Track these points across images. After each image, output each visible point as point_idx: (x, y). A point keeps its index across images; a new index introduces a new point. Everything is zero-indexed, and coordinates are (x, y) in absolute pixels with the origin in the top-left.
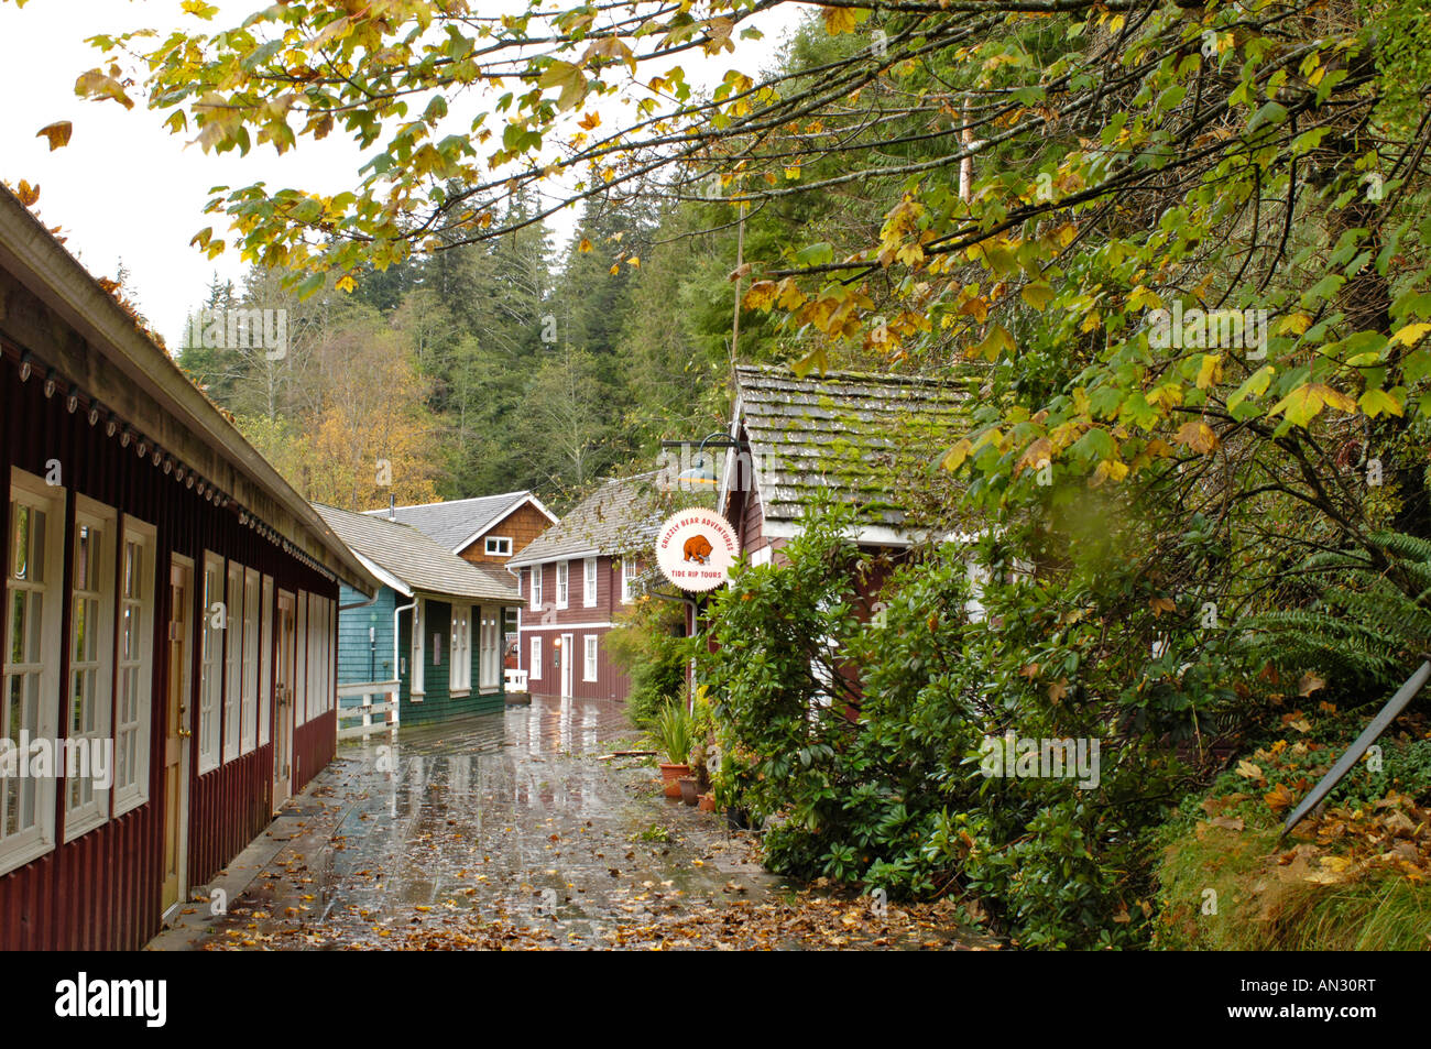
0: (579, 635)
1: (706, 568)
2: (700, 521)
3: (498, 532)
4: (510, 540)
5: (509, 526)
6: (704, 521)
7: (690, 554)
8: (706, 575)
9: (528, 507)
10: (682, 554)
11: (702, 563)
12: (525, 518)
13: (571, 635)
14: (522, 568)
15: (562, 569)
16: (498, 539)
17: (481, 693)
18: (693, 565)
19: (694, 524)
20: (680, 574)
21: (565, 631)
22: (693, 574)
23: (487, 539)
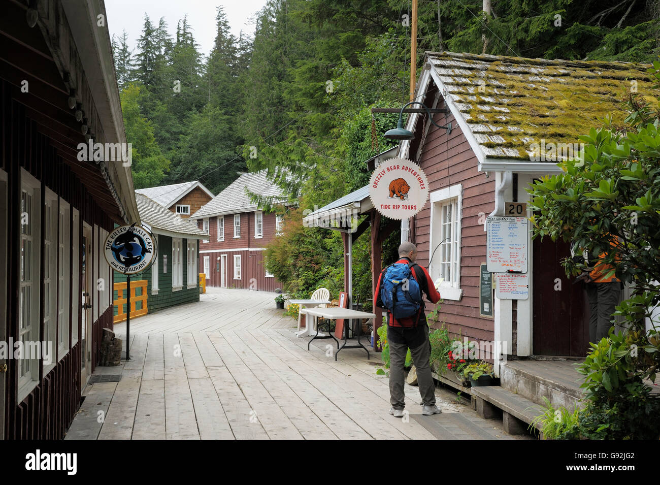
0: (231, 255)
1: (405, 202)
2: (401, 167)
3: (183, 202)
4: (189, 206)
5: (188, 199)
6: (403, 168)
7: (394, 192)
8: (405, 207)
9: (197, 189)
10: (388, 193)
11: (403, 198)
12: (197, 195)
13: (226, 255)
14: (198, 220)
15: (221, 220)
16: (183, 206)
17: (188, 288)
18: (396, 201)
19: (396, 170)
20: (387, 207)
21: (223, 253)
22: (396, 207)
23: (177, 206)
